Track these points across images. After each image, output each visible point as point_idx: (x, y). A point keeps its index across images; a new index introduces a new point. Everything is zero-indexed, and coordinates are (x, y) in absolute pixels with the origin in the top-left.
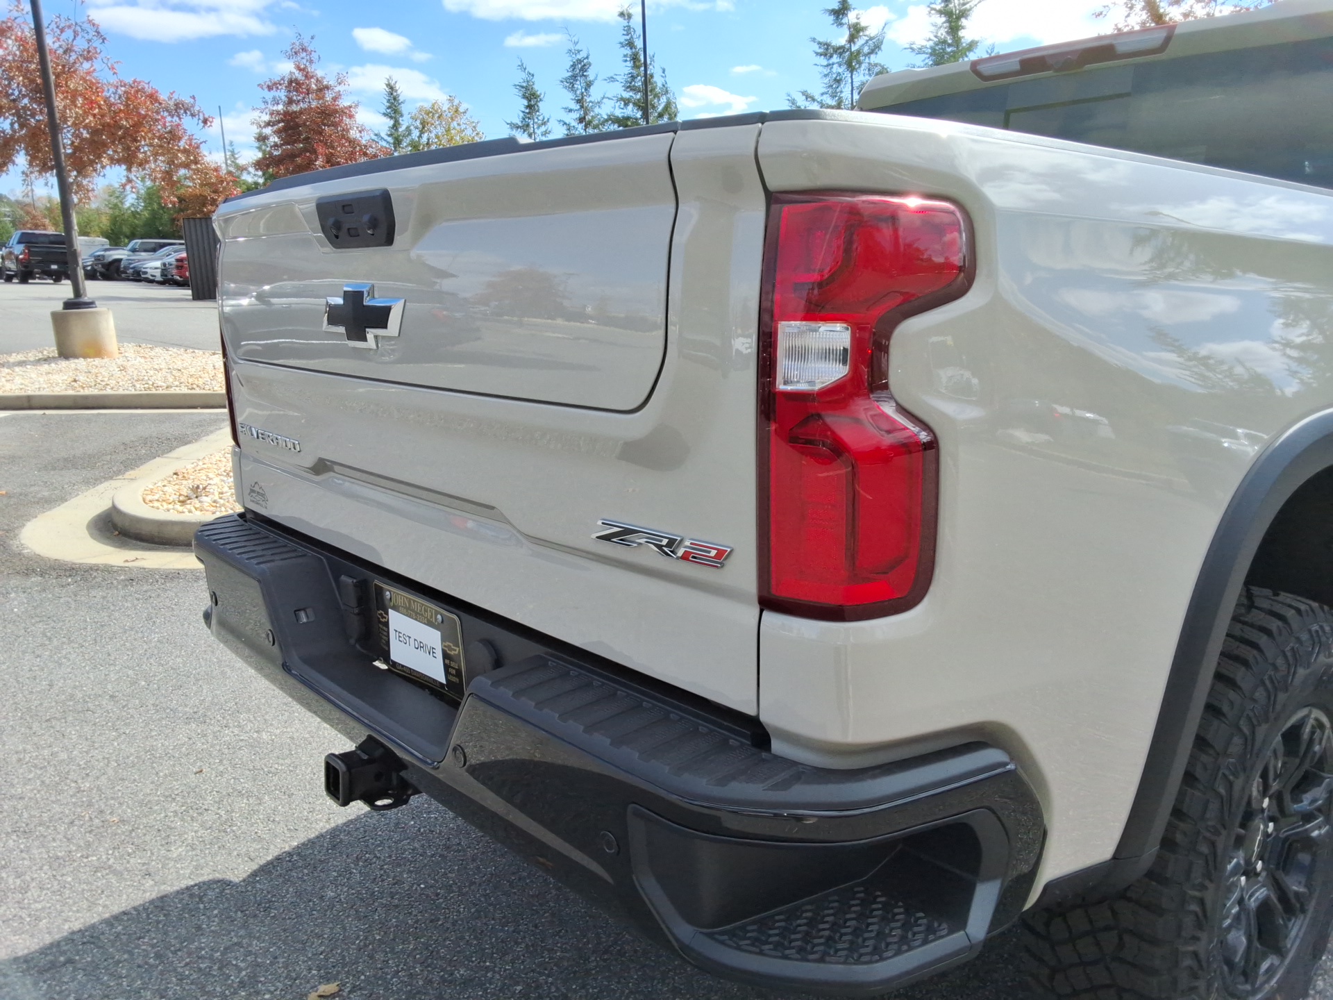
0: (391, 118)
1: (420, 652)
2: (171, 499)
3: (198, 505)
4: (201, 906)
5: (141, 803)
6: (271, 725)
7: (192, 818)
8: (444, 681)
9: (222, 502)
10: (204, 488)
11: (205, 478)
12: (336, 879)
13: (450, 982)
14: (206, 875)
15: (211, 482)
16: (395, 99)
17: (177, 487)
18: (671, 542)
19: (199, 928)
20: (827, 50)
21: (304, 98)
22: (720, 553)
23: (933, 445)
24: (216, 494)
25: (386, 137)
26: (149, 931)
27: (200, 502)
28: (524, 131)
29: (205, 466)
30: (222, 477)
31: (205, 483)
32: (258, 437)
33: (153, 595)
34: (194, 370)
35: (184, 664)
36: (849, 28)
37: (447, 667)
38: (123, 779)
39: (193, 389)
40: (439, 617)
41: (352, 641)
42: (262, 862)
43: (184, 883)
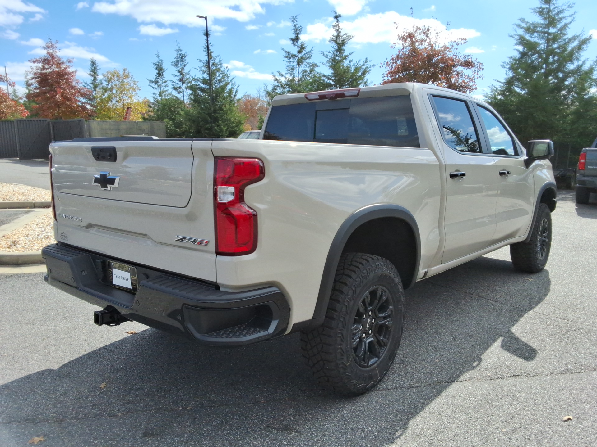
0: (92, 76)
1: (123, 280)
2: (4, 246)
3: (16, 249)
4: (44, 376)
5: (15, 350)
6: (60, 324)
7: (35, 353)
8: (131, 288)
9: (26, 247)
10: (18, 242)
11: (17, 237)
12: (90, 366)
13: (133, 390)
14: (44, 368)
15: (20, 239)
16: (95, 68)
17: (6, 241)
18: (195, 240)
19: (44, 382)
20: (289, 56)
21: (51, 67)
22: (206, 242)
23: (256, 216)
24: (23, 244)
25: (90, 85)
26: (26, 384)
27: (17, 247)
28: (156, 84)
29: (16, 233)
30: (25, 237)
31: (18, 240)
32: (65, 217)
33: (2, 283)
34: (4, 192)
35: (21, 306)
36: (298, 47)
37: (132, 284)
38: (5, 343)
39: (5, 200)
40: (130, 268)
41: (100, 280)
42: (64, 364)
43: (36, 371)
